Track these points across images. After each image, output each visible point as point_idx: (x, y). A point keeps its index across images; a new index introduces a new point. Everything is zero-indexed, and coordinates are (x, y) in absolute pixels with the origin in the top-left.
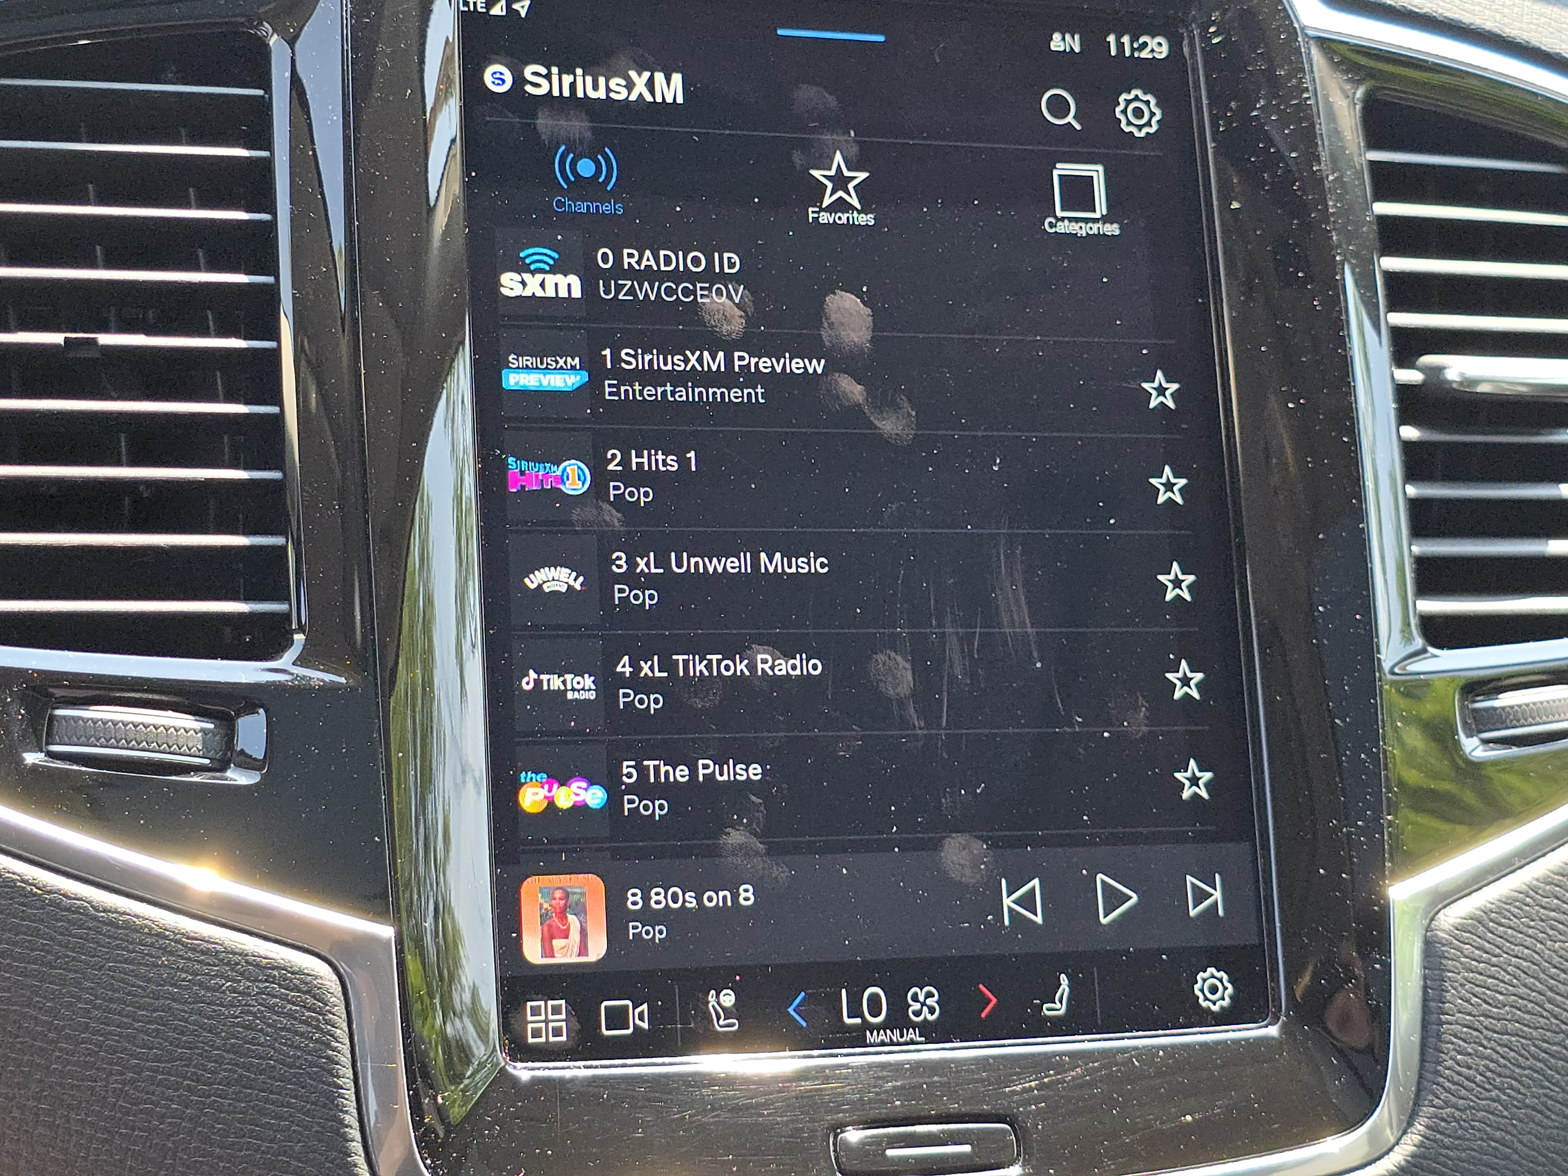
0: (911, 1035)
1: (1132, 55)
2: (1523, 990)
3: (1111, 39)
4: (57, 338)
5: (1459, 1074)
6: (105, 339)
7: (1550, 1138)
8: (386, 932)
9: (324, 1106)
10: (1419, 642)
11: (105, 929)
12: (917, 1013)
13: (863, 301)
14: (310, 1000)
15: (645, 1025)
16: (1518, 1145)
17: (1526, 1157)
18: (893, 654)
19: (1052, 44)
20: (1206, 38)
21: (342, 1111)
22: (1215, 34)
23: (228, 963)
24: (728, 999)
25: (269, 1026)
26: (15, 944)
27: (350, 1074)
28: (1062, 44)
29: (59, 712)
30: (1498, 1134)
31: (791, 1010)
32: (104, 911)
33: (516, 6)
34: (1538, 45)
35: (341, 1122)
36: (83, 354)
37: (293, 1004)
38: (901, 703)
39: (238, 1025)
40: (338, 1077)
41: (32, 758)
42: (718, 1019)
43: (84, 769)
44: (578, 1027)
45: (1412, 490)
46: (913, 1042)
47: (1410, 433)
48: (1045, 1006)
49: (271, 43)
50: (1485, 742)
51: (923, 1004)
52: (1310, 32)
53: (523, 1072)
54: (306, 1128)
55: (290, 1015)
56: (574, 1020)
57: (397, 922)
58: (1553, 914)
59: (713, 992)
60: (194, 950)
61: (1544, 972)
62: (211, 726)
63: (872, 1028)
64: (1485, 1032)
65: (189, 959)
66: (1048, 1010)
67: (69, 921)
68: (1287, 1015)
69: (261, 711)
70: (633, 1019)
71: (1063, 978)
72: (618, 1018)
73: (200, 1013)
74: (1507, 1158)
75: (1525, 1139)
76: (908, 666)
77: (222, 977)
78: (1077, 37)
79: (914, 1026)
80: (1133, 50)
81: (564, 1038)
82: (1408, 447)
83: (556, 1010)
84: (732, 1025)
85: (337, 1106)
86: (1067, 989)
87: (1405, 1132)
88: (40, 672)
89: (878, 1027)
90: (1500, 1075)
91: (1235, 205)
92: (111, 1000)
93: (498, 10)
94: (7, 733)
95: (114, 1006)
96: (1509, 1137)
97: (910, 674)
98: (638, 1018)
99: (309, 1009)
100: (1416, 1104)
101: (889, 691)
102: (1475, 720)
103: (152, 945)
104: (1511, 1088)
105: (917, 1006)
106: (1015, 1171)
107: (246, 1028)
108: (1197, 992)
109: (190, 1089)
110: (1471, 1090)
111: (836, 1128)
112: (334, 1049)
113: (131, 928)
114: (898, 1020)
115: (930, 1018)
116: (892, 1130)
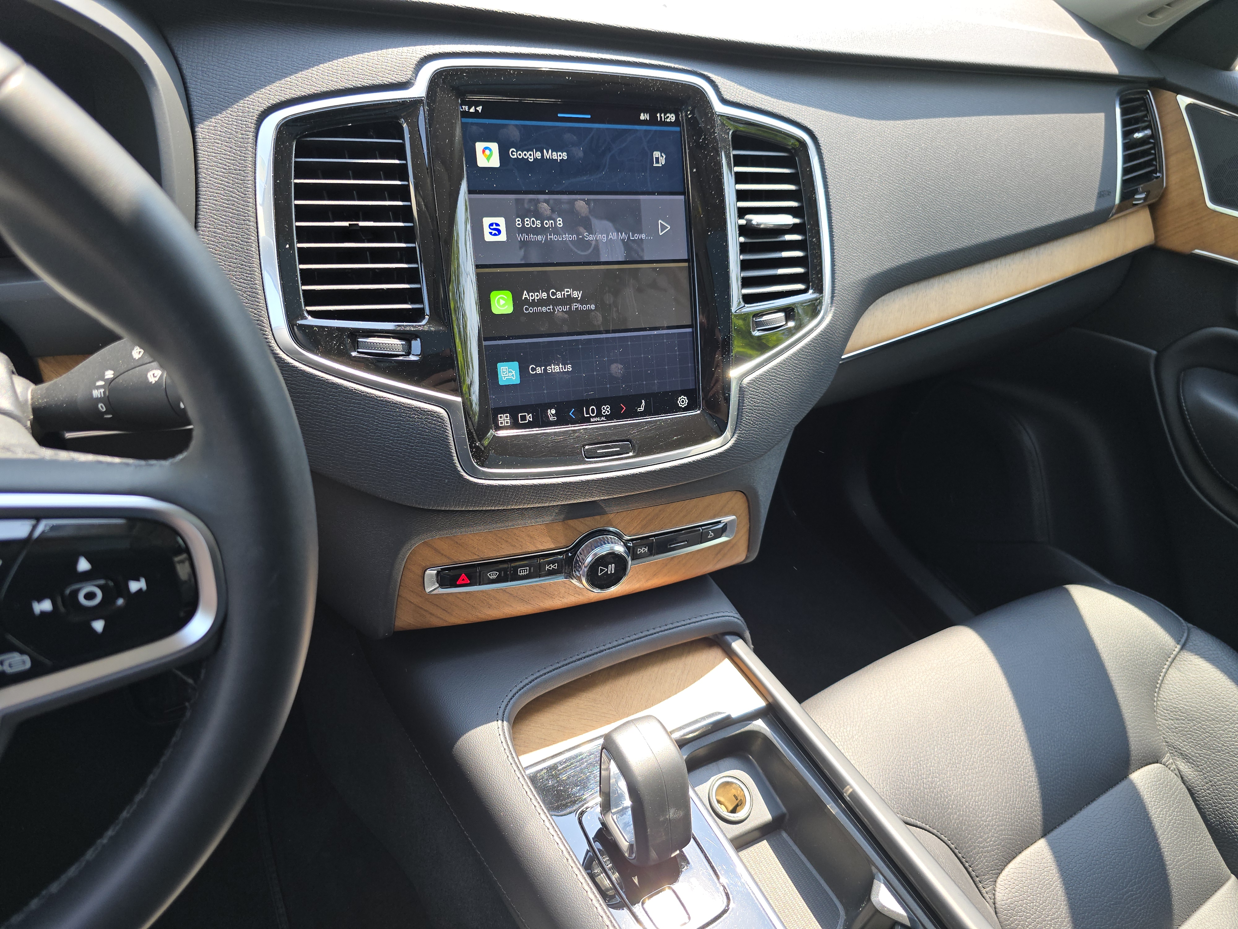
0: (603, 418)
1: (664, 120)
2: (764, 399)
3: (658, 115)
4: (346, 224)
5: (747, 422)
6: (362, 224)
7: (769, 436)
8: (459, 399)
9: (446, 448)
10: (743, 304)
11: (380, 402)
12: (604, 413)
13: (586, 203)
14: (440, 420)
15: (531, 420)
16: (761, 439)
17: (763, 441)
18: (596, 312)
19: (641, 117)
20: (686, 116)
22: (689, 114)
23: (416, 411)
24: (553, 411)
25: (429, 427)
26: (355, 407)
27: (452, 439)
28: (644, 117)
29: (359, 340)
30: (756, 436)
31: (570, 414)
32: (379, 397)
33: (478, 109)
34: (783, 115)
35: (451, 452)
36: (354, 228)
37: (435, 421)
38: (599, 325)
39: (420, 427)
40: (449, 440)
41: (354, 354)
42: (551, 417)
43: (369, 356)
44: (513, 421)
45: (742, 257)
46: (603, 421)
47: (742, 239)
49: (404, 126)
50: (758, 330)
51: (606, 410)
52: (717, 113)
54: (441, 454)
55: (434, 424)
56: (512, 419)
57: (462, 397)
58: (773, 378)
59: (549, 410)
60: (406, 407)
61: (770, 393)
62: (404, 343)
63: (593, 417)
64: (754, 410)
65: (404, 410)
66: (639, 410)
67: (369, 400)
68: (702, 408)
69: (418, 339)
70: (528, 417)
71: (643, 401)
72: (524, 418)
73: (409, 424)
74: (758, 442)
75: (762, 437)
76: (601, 315)
77: (414, 414)
78: (648, 115)
79: (603, 416)
80: (665, 118)
81: (509, 424)
82: (742, 244)
83: (507, 417)
84: (555, 418)
85: (449, 447)
86: (644, 404)
87: (732, 438)
88: (353, 328)
89: (594, 417)
90: (757, 421)
91: (695, 170)
92: (383, 422)
93: (472, 110)
94: (346, 347)
95: (384, 423)
96: (758, 437)
97: (601, 317)
98: (529, 417)
99: (439, 422)
100: (735, 430)
101: (596, 323)
102: (756, 324)
103: (394, 406)
104: (760, 424)
105: (604, 411)
106: (631, 454)
107: (422, 428)
108: (678, 403)
109: (408, 445)
110: (750, 426)
111: (584, 446)
112: (447, 433)
113: (387, 402)
114: (599, 414)
115: (608, 414)
116: (599, 445)
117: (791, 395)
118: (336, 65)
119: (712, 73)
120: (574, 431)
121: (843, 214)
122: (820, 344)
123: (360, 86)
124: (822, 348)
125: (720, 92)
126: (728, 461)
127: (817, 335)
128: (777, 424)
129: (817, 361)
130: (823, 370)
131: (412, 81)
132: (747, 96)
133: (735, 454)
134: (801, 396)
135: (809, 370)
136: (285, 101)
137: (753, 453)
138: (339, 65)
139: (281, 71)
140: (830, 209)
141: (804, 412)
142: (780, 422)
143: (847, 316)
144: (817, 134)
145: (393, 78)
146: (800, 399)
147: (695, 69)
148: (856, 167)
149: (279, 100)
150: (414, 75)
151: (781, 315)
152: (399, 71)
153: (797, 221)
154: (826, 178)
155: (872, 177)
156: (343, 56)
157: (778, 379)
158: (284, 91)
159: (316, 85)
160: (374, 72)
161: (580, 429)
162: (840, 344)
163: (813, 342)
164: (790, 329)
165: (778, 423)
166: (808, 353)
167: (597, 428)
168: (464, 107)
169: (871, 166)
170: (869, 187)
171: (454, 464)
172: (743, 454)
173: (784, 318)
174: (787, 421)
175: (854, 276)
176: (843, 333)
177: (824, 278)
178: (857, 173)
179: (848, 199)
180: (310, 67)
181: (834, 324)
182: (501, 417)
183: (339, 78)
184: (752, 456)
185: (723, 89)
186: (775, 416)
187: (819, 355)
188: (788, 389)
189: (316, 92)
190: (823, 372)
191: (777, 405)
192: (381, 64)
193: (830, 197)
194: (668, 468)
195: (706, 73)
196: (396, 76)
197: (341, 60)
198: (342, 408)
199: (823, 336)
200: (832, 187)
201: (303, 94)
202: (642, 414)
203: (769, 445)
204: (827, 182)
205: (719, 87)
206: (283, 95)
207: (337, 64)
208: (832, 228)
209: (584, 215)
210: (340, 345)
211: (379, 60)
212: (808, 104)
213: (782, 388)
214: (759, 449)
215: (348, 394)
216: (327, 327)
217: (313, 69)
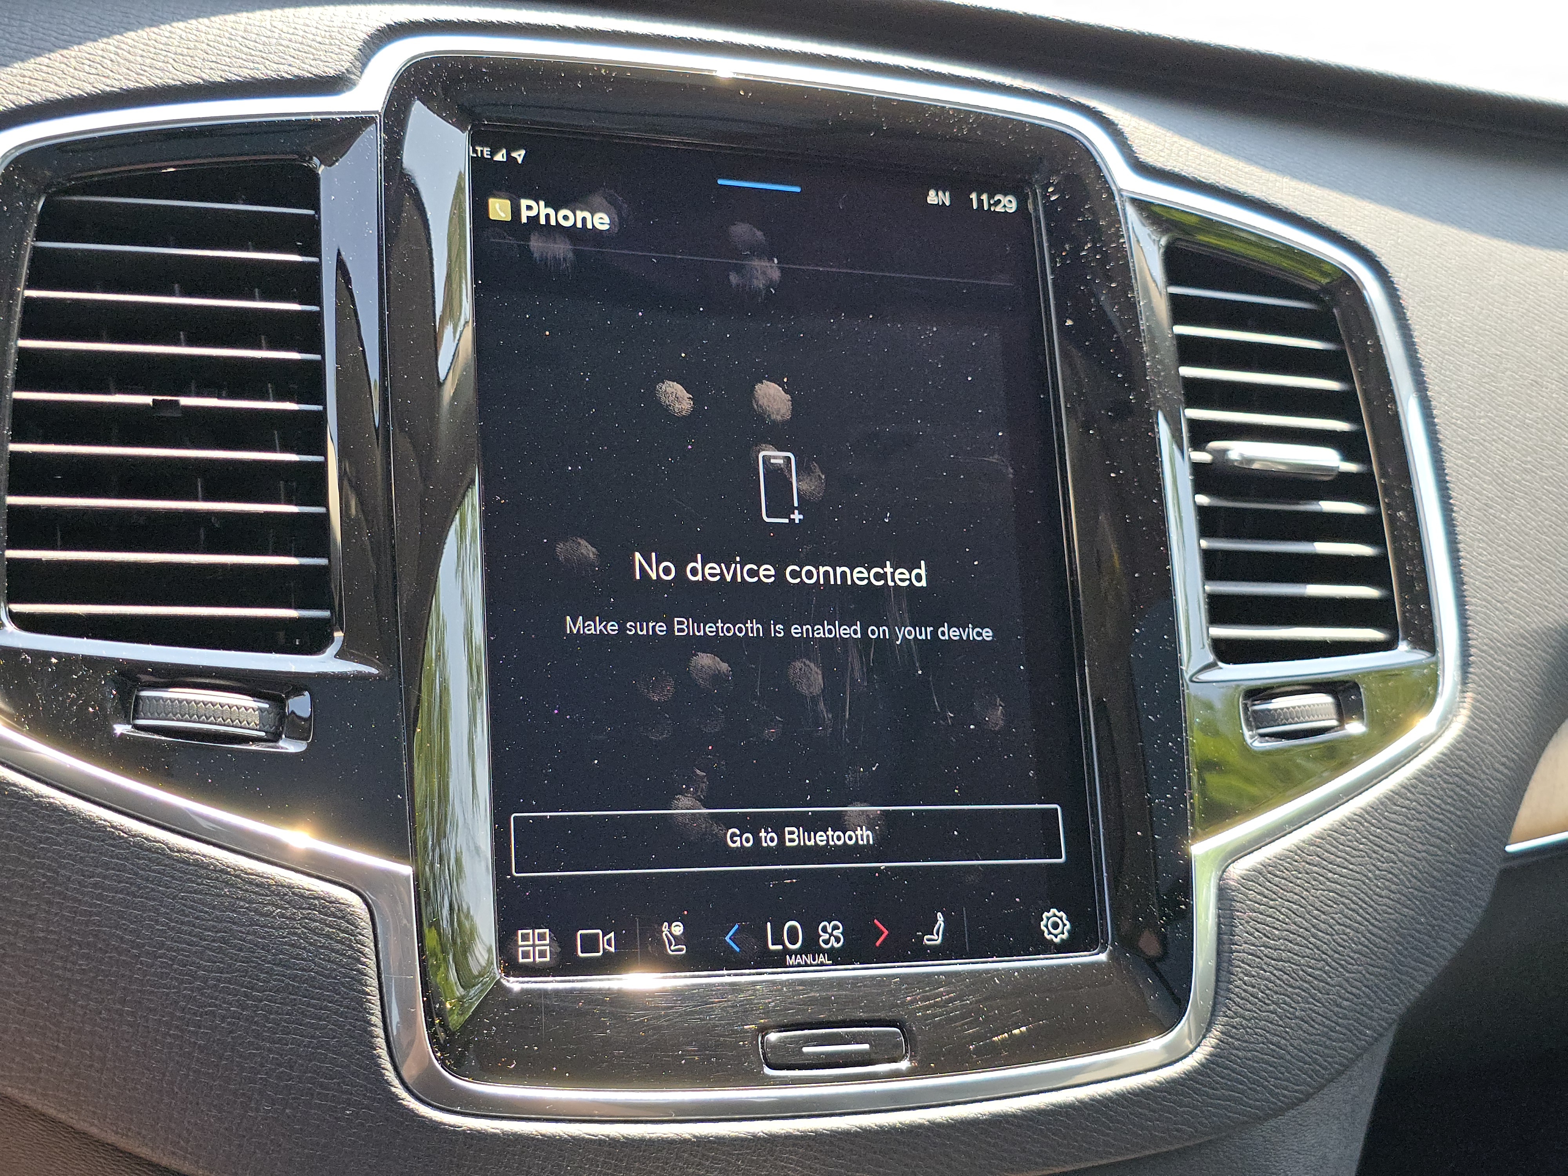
0: (822, 959)
1: (989, 209)
2: (1293, 927)
3: (974, 196)
4: (147, 400)
5: (1245, 991)
6: (185, 401)
7: (1316, 1043)
8: (406, 870)
9: (355, 1009)
11: (179, 865)
12: (826, 942)
13: (783, 389)
14: (344, 924)
15: (612, 949)
16: (1290, 1048)
17: (1297, 1058)
18: (807, 662)
19: (928, 199)
20: (1046, 197)
21: (369, 1013)
22: (1053, 193)
23: (277, 895)
24: (678, 929)
25: (311, 944)
26: (107, 876)
27: (375, 983)
28: (936, 198)
29: (144, 693)
30: (1275, 1039)
31: (727, 938)
32: (178, 851)
33: (514, 155)
35: (369, 1023)
36: (168, 413)
37: (330, 927)
38: (813, 698)
39: (286, 943)
40: (366, 986)
41: (120, 729)
42: (670, 944)
43: (163, 738)
44: (559, 950)
45: (1204, 544)
46: (822, 964)
47: (1203, 500)
48: (926, 937)
49: (320, 172)
50: (1263, 736)
51: (831, 935)
52: (1125, 194)
53: (515, 984)
54: (340, 1027)
55: (328, 936)
56: (556, 944)
57: (415, 863)
59: (666, 924)
61: (1309, 913)
62: (267, 706)
63: (791, 953)
64: (1265, 959)
65: (247, 890)
66: (928, 940)
67: (150, 860)
68: (1113, 945)
69: (306, 693)
70: (603, 944)
71: (939, 914)
72: (590, 944)
73: (255, 933)
74: (1282, 1058)
75: (1295, 1043)
76: (819, 671)
77: (273, 905)
78: (947, 194)
79: (823, 951)
80: (990, 205)
81: (548, 959)
82: (1201, 510)
83: (542, 937)
84: (681, 950)
85: (366, 1008)
86: (943, 924)
87: (1204, 1037)
89: (796, 953)
90: (1276, 993)
91: (1069, 323)
92: (182, 923)
93: (500, 157)
94: (102, 708)
95: (185, 928)
96: (1283, 1042)
97: (820, 677)
98: (607, 943)
99: (343, 932)
100: (1213, 1014)
101: (805, 690)
102: (1254, 718)
103: (217, 879)
104: (1285, 1003)
105: (826, 936)
106: (904, 1065)
107: (293, 946)
108: (1043, 928)
109: (246, 995)
110: (1255, 1004)
111: (764, 1030)
112: (363, 964)
113: (200, 866)
114: (811, 947)
115: (836, 945)
116: (806, 1032)
117: (1371, 927)
118: (168, 34)
119: (1108, 102)
120: (735, 988)
121: (1473, 457)
122: (1443, 789)
123: (219, 80)
124: (1449, 800)
125: (1129, 147)
126: (1195, 1107)
127: (1433, 763)
128: (1336, 1009)
129: (1439, 838)
130: (1457, 866)
131: (353, 77)
132: (1198, 162)
133: (1216, 1089)
134: (1400, 935)
135: (1418, 859)
136: (28, 106)
137: (1271, 1092)
138: (173, 36)
139: (29, 44)
140: (1438, 440)
141: (1412, 986)
142: (1345, 1003)
143: (1512, 722)
144: (1385, 260)
145: (303, 65)
146: (1398, 943)
147: (1065, 94)
148: (1497, 349)
149: (14, 103)
150: (358, 63)
151: (1324, 700)
152: (321, 53)
153: (1351, 467)
154: (1420, 366)
155: (1539, 376)
156: (184, 18)
157: (1330, 875)
158: (29, 84)
159: (111, 74)
160: (258, 53)
161: (754, 984)
162: (1498, 800)
163: (1422, 782)
164: (1350, 740)
165: (1337, 1006)
166: (1409, 809)
167: (802, 982)
168: (479, 149)
169: (1535, 352)
170: (1534, 400)
171: (374, 1059)
172: (1242, 1092)
173: (1332, 710)
174: (1365, 1005)
175: (1519, 617)
176: (1506, 771)
177: (1435, 612)
178: (1501, 363)
179: (1482, 421)
180: (101, 36)
181: (1477, 738)
182: (525, 938)
183: (171, 61)
184: (1267, 1101)
185: (1137, 141)
186: (1328, 984)
187: (1441, 821)
188: (1361, 907)
189: (108, 89)
190: (1457, 874)
191: (1330, 952)
192: (276, 35)
193: (1435, 412)
194: (1014, 1116)
195: (1093, 103)
196: (313, 63)
197: (181, 25)
198: (69, 879)
199: (1449, 766)
200: (1436, 388)
201: (76, 92)
202: (936, 954)
203: (1316, 1072)
204: (1423, 376)
205: (1127, 135)
206: (27, 94)
207: (170, 32)
208: (1448, 489)
209: (779, 418)
210: (86, 704)
211: (274, 29)
212: (1358, 192)
213: (1343, 904)
214: (1288, 1080)
215: (93, 839)
216: (58, 655)
217: (110, 41)
